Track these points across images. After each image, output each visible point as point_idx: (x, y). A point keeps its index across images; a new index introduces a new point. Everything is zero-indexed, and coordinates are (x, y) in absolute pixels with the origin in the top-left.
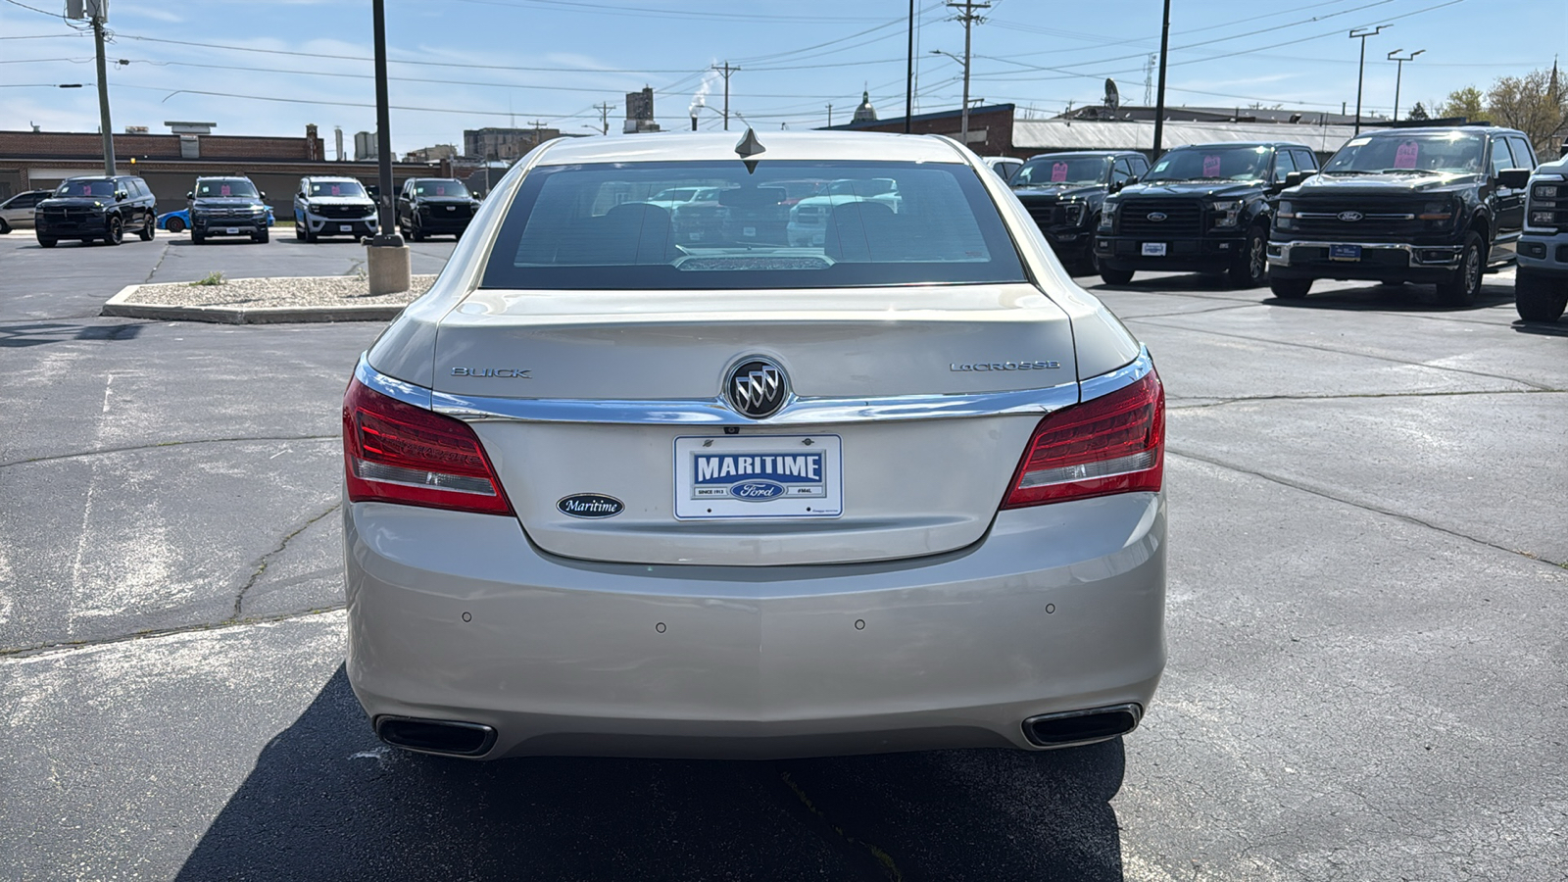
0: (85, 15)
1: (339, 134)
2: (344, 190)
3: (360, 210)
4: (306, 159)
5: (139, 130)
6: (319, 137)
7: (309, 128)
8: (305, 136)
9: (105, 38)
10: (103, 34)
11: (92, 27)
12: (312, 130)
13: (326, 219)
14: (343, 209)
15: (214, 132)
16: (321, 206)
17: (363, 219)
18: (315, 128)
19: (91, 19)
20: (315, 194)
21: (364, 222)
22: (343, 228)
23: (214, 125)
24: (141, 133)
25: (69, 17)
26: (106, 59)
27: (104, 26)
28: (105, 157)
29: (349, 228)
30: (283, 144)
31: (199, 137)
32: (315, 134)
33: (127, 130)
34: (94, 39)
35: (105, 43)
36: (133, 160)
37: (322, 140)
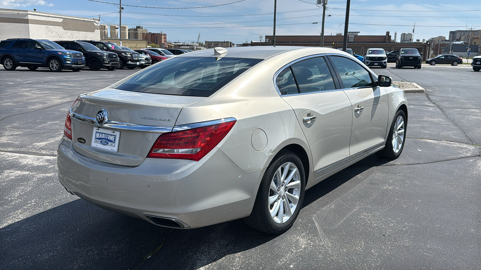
0: (322, 3)
1: (396, 34)
2: (378, 52)
3: (382, 59)
4: (385, 42)
5: (340, 34)
6: (390, 35)
7: (387, 32)
8: (385, 35)
9: (326, 9)
10: (325, 8)
11: (323, 6)
12: (388, 33)
13: (371, 61)
14: (376, 58)
15: (359, 34)
16: (370, 57)
17: (382, 61)
18: (389, 32)
19: (323, 4)
20: (370, 54)
21: (382, 62)
22: (375, 64)
23: (359, 32)
24: (340, 35)
25: (318, 4)
26: (325, 15)
27: (326, 6)
28: (321, 42)
29: (377, 64)
30: (379, 38)
31: (354, 36)
32: (389, 34)
33: (337, 34)
34: (323, 9)
35: (326, 10)
36: (333, 43)
37: (391, 36)
